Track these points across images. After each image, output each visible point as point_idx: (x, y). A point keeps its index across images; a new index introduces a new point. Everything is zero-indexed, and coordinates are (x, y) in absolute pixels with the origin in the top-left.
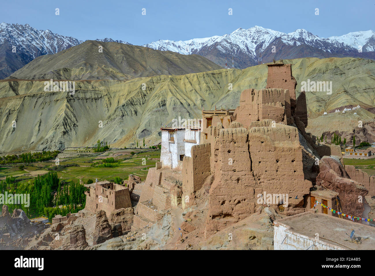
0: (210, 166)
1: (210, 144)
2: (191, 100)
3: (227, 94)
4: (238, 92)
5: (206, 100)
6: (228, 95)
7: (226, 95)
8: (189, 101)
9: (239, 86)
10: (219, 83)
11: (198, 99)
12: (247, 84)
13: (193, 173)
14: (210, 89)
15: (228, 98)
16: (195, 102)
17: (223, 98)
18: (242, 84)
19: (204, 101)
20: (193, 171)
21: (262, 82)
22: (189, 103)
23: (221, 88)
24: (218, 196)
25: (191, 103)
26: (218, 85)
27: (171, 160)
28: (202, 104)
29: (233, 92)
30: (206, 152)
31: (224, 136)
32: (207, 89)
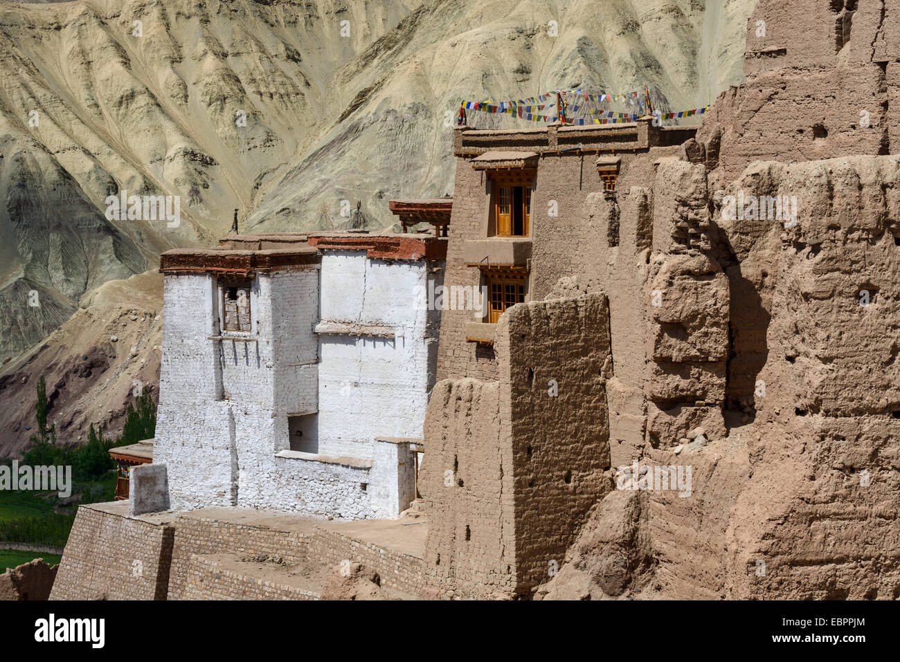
0: (606, 437)
1: (607, 302)
2: (128, 158)
3: (347, 123)
4: (416, 109)
5: (217, 158)
6: (355, 130)
7: (341, 129)
8: (113, 164)
9: (421, 78)
10: (294, 57)
11: (171, 153)
12: (466, 65)
13: (509, 479)
14: (242, 90)
15: (354, 148)
16: (150, 170)
17: (327, 148)
18: (437, 61)
19: (208, 162)
20: (509, 467)
21: (559, 56)
22: (116, 176)
23: (308, 84)
24: (799, 570)
25: (123, 174)
26: (290, 68)
27: (228, 453)
28: (195, 184)
29: (385, 109)
30: (585, 352)
31: (836, 201)
32: (227, 90)
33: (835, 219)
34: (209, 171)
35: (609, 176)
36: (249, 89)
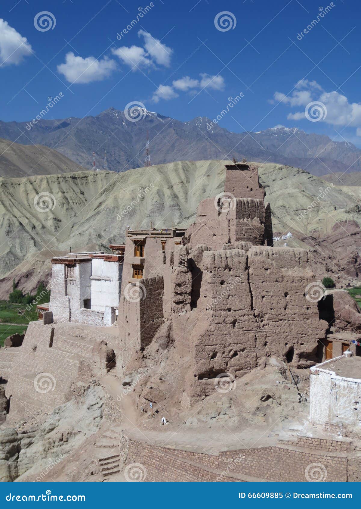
1: (163, 277)
2: (38, 219)
3: (96, 211)
4: (114, 208)
5: (62, 220)
6: (98, 213)
7: (94, 213)
8: (34, 221)
9: (116, 199)
10: (82, 193)
11: (49, 218)
12: (128, 195)
14: (69, 202)
15: (98, 217)
16: (44, 223)
17: (91, 217)
18: (120, 195)
19: (59, 221)
20: (139, 318)
21: (152, 194)
22: (35, 224)
23: (86, 200)
24: (207, 347)
25: (37, 224)
26: (81, 196)
27: (68, 309)
28: (56, 226)
29: (106, 207)
30: (158, 290)
31: (216, 261)
32: (64, 202)
33: (215, 266)
34: (60, 223)
35: (164, 243)
36: (71, 202)
